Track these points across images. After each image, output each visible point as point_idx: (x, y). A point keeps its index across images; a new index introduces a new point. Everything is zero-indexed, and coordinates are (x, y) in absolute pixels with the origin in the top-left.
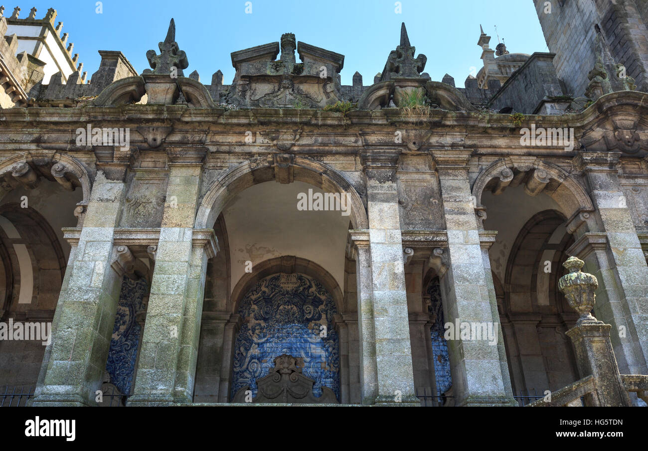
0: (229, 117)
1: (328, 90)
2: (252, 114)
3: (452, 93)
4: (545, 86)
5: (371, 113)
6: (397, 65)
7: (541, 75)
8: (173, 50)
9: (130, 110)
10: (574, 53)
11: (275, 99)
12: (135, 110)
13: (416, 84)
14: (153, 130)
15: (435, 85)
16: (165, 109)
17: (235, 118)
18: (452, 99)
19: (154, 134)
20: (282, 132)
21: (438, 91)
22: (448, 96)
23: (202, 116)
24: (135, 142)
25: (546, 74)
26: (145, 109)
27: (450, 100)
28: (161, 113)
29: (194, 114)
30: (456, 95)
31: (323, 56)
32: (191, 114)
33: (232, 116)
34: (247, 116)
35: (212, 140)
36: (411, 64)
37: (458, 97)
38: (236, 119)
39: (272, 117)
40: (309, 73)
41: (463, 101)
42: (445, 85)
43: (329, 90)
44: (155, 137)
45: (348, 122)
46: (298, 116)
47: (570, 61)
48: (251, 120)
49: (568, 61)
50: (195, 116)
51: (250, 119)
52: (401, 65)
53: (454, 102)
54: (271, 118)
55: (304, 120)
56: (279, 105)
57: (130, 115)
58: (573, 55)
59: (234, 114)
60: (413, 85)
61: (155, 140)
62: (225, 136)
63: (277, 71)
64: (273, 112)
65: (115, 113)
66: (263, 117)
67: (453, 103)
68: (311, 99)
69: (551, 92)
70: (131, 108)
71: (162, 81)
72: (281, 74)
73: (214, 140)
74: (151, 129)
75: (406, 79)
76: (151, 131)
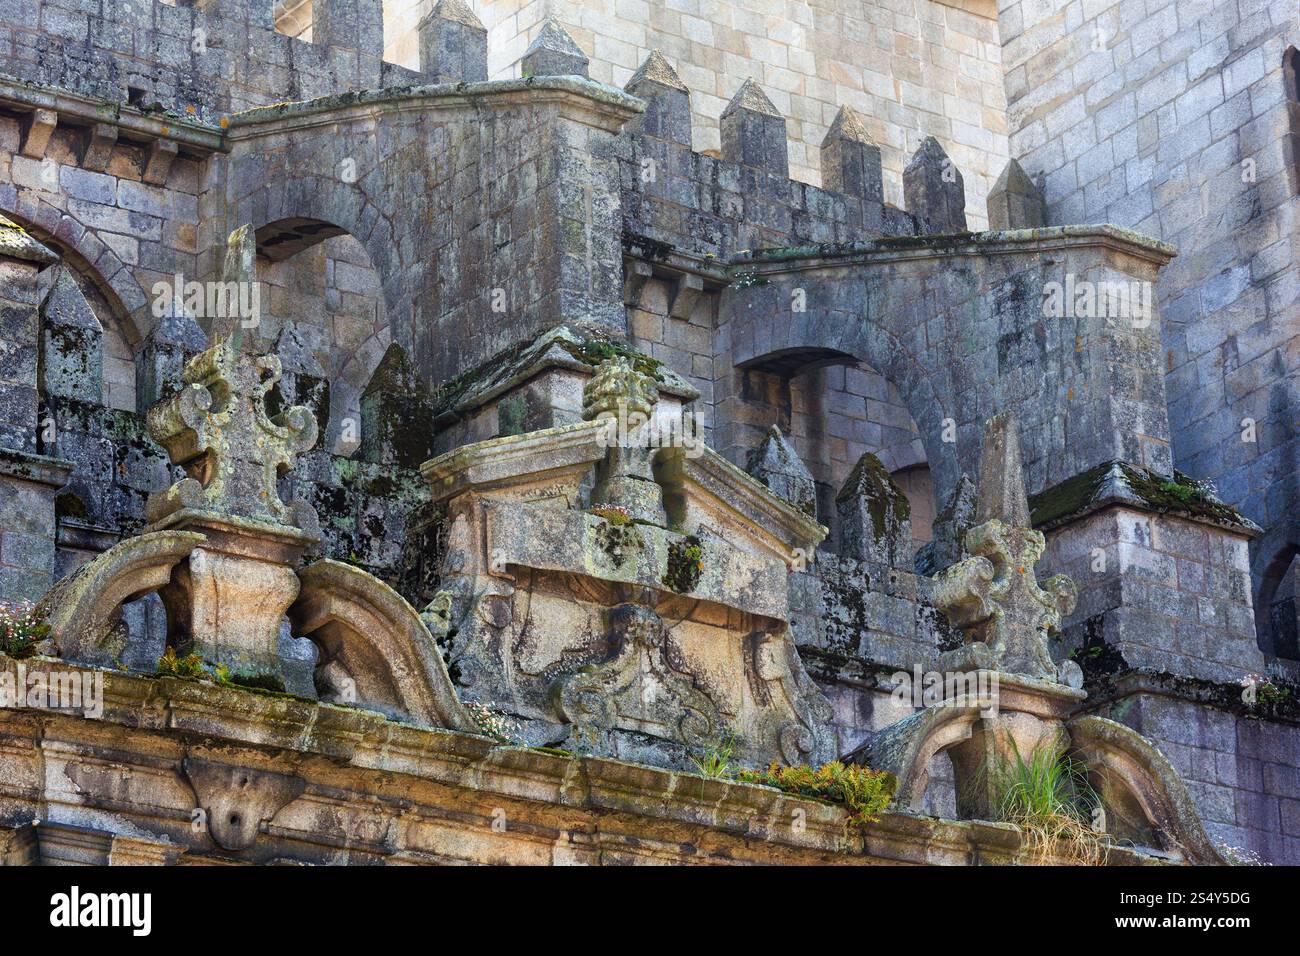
0: (497, 769)
1: (765, 669)
2: (575, 773)
3: (1153, 774)
4: (1116, 405)
5: (931, 827)
6: (992, 609)
7: (1107, 346)
8: (269, 395)
9: (193, 700)
10: (1142, 94)
11: (609, 688)
12: (207, 704)
13: (1045, 710)
14: (244, 781)
15: (1108, 735)
16: (314, 717)
17: (515, 776)
18: (1146, 795)
19: (240, 798)
20: (649, 849)
21: (1110, 755)
22: (1139, 783)
23: (415, 756)
24: (163, 817)
25: (1126, 343)
26: (245, 706)
27: (1142, 799)
28: (292, 729)
29: (394, 743)
30: (1164, 786)
31: (758, 515)
32: (382, 741)
33: (508, 767)
34: (555, 775)
35: (412, 843)
36: (1031, 611)
37: (1169, 800)
38: (516, 781)
39: (636, 794)
40: (720, 592)
41: (1182, 817)
42: (1140, 741)
43: (769, 671)
44: (241, 808)
45: (852, 843)
46: (718, 804)
47: (1109, 120)
48: (563, 790)
49: (1093, 111)
50: (391, 752)
51: (560, 784)
52: (1002, 613)
53: (1154, 810)
54: (632, 798)
55: (731, 820)
56: (624, 717)
57: (185, 716)
58: (1128, 99)
59: (517, 761)
60: (1034, 709)
61: (235, 819)
62: (454, 832)
63: (618, 562)
64: (647, 779)
65: (127, 695)
66: (610, 790)
67: (1149, 812)
68: (708, 696)
69: (1133, 441)
70: (197, 692)
71: (247, 552)
72: (632, 578)
73: (421, 844)
74: (236, 777)
75: (1022, 686)
76: (234, 786)
